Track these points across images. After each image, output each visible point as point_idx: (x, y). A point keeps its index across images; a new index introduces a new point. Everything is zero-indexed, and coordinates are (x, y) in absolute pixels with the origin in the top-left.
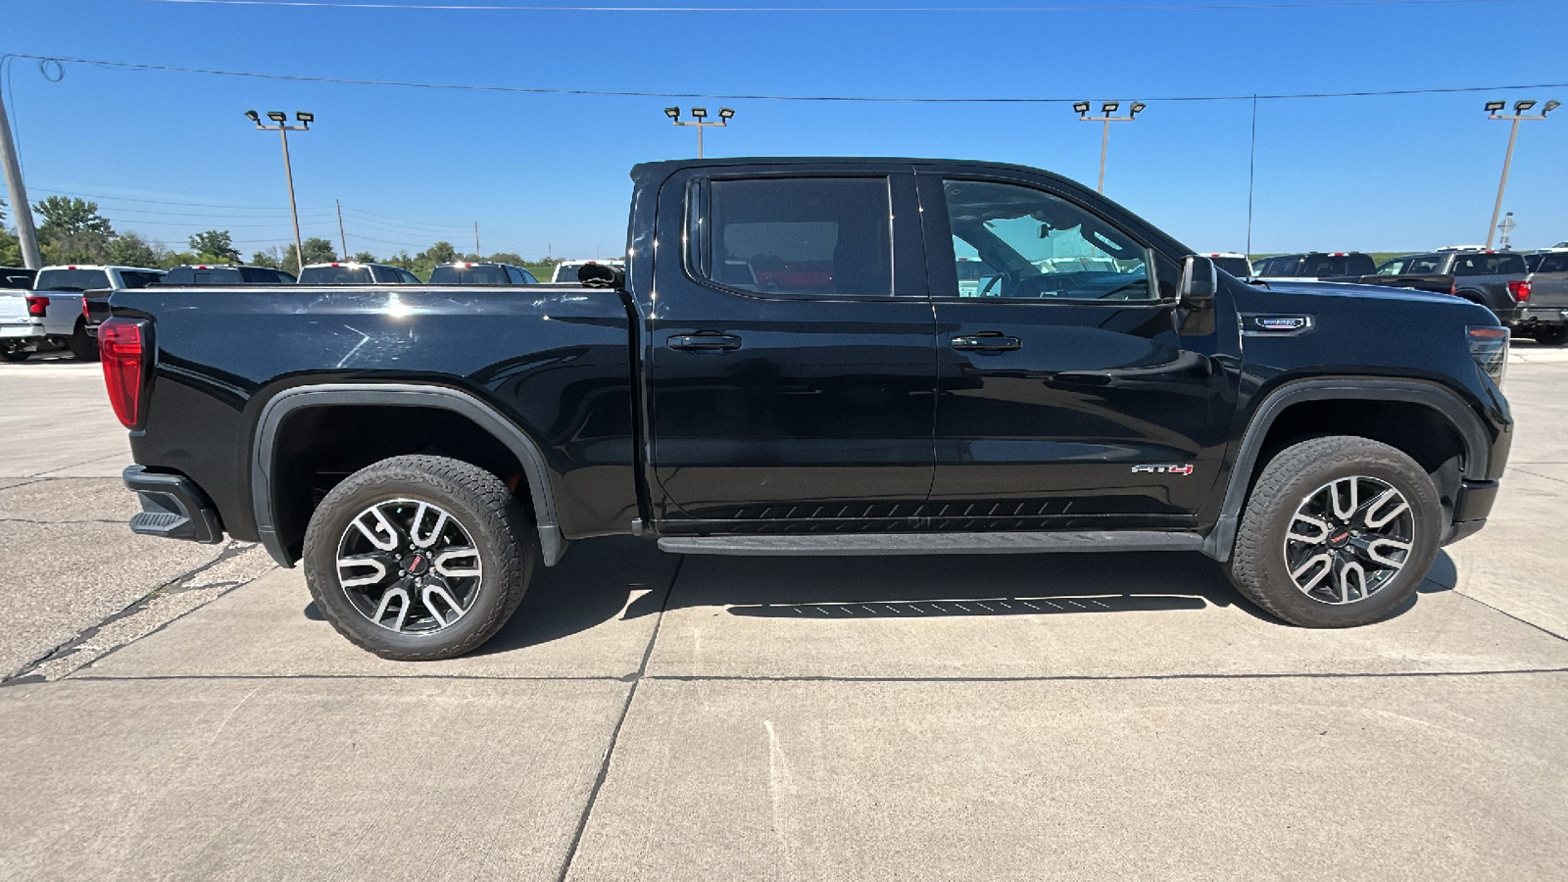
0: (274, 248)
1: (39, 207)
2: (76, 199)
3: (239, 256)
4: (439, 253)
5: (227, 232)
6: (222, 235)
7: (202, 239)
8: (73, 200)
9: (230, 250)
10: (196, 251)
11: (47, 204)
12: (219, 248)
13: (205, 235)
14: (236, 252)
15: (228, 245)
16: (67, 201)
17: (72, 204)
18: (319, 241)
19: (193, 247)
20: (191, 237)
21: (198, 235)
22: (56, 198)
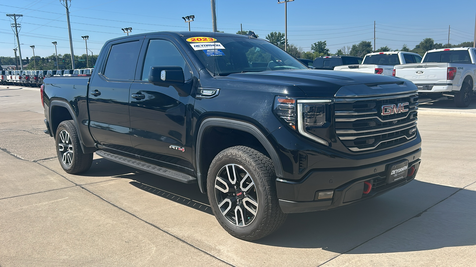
0: (344, 47)
1: (267, 37)
2: (279, 32)
3: (329, 52)
4: (425, 45)
5: (325, 41)
6: (323, 43)
7: (316, 45)
8: (278, 33)
9: (326, 50)
10: (313, 51)
11: (270, 35)
12: (322, 49)
13: (317, 44)
14: (328, 50)
15: (325, 47)
16: (276, 33)
17: (277, 34)
18: (366, 42)
19: (312, 49)
20: (312, 45)
21: (314, 44)
22: (273, 33)
